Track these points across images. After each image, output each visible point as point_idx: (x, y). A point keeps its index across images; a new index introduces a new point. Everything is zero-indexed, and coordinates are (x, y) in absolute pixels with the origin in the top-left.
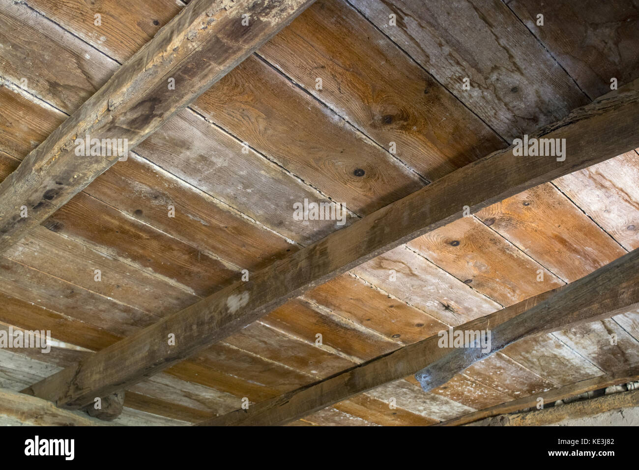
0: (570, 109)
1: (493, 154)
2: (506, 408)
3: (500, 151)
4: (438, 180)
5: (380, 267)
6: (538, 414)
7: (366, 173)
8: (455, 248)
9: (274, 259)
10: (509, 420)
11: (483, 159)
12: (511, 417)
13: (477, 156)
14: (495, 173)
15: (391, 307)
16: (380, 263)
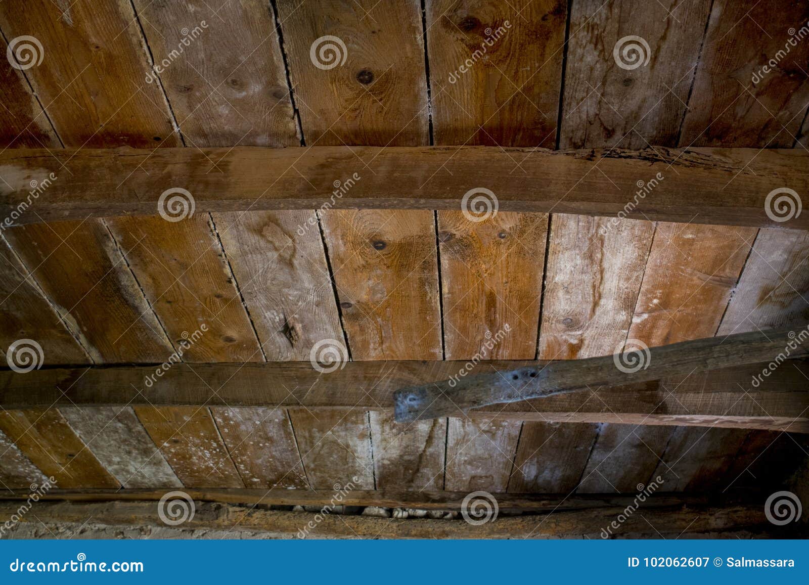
0: (654, 142)
1: (536, 149)
2: (228, 496)
3: (546, 149)
4: (446, 147)
5: (259, 231)
6: (271, 515)
7: (373, 84)
8: (375, 250)
9: (123, 140)
10: (228, 512)
11: (520, 149)
12: (231, 509)
13: (513, 141)
14: (534, 173)
15: (218, 296)
16: (266, 224)
